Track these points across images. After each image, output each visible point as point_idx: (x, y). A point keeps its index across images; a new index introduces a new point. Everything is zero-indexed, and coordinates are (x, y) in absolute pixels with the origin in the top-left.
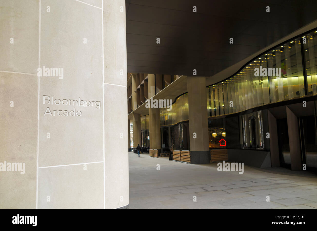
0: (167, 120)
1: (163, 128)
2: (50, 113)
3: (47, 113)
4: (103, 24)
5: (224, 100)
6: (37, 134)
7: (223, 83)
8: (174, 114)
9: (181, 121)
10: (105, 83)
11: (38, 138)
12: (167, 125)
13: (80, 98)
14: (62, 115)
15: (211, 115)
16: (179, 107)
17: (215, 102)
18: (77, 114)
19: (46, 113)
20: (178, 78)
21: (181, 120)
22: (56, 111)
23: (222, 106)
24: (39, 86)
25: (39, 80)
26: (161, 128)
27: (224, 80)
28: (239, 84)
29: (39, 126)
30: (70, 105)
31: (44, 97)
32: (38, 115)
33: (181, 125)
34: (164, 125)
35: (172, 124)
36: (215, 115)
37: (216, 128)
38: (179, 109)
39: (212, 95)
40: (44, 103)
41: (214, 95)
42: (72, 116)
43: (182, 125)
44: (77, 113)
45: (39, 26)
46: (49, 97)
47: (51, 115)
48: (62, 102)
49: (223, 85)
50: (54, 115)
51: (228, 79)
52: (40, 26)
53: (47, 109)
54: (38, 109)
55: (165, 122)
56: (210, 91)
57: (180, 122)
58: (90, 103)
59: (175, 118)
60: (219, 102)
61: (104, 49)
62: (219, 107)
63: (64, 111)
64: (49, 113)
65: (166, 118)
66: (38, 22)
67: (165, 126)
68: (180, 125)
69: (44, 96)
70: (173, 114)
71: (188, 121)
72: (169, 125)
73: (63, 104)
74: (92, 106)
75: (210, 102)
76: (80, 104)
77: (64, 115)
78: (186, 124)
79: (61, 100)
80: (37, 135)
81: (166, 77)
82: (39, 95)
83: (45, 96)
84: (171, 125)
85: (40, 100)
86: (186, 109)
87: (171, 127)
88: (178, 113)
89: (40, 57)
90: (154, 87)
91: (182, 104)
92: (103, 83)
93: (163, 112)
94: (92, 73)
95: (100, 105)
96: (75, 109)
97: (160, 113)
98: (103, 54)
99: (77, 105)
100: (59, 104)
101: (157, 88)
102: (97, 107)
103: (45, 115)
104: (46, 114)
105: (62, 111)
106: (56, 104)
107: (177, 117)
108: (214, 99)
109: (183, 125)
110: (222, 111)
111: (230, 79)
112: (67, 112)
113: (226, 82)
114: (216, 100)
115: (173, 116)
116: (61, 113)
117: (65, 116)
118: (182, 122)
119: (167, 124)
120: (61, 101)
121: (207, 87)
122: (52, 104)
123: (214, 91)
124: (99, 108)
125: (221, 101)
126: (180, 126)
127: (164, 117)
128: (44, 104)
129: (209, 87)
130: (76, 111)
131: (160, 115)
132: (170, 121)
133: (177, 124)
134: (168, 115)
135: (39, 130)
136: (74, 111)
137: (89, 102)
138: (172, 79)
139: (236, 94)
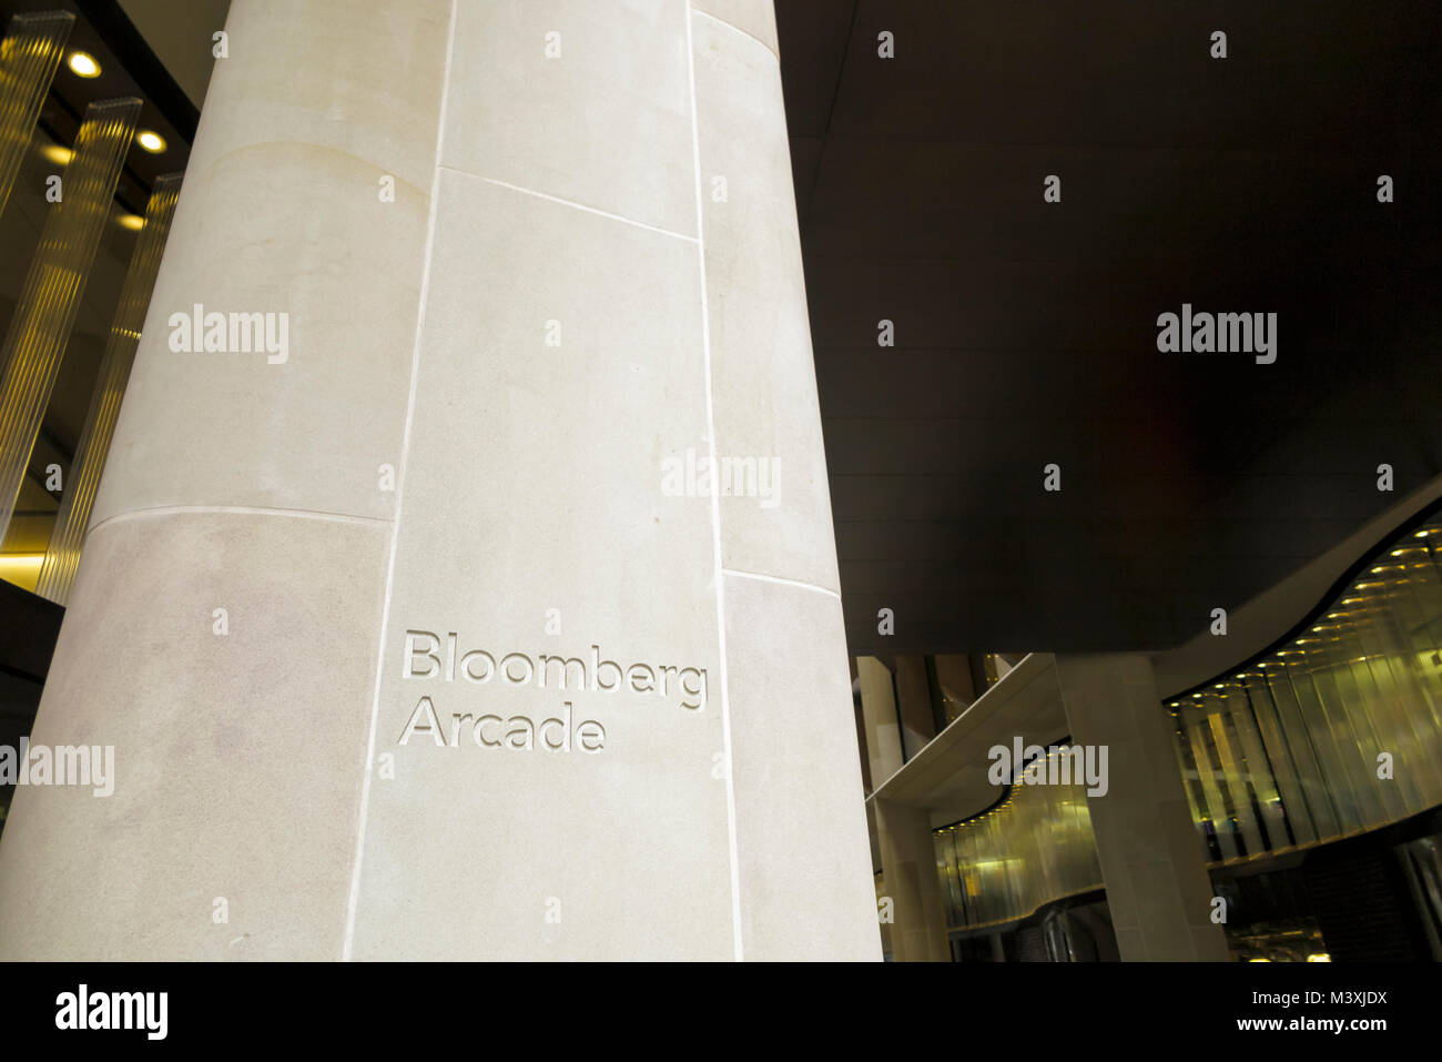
0: (975, 894)
1: (961, 942)
2: (431, 732)
3: (420, 733)
4: (705, 301)
5: (1271, 770)
6: (352, 860)
7: (1242, 681)
8: (1010, 862)
9: (1057, 898)
10: (726, 572)
11: (355, 885)
12: (981, 926)
13: (597, 647)
14: (496, 747)
15: (1216, 854)
16: (1033, 821)
17: (1223, 786)
18: (579, 738)
19: (411, 730)
20: (1004, 670)
21: (1053, 895)
22: (468, 720)
23: (1266, 804)
24: (390, 580)
25: (394, 548)
26: (951, 944)
27: (1248, 665)
28: (1340, 678)
29: (364, 805)
30: (542, 684)
31: (410, 638)
32: (366, 744)
33: (1059, 918)
34: (967, 924)
35: (1010, 920)
36: (1242, 851)
37: (1264, 932)
38: (1037, 834)
39: (1201, 750)
40: (407, 674)
41: (1211, 746)
42: (549, 749)
43: (1062, 919)
44: (580, 732)
45: (417, 311)
46: (436, 643)
47: (440, 743)
48: (504, 667)
49: (1247, 691)
50: (454, 744)
51: (1268, 653)
52: (422, 307)
53: (420, 709)
54: (372, 704)
55: (965, 910)
56: (1182, 727)
57: (1048, 901)
58: (650, 680)
59: (1018, 887)
60: (1249, 785)
61: (714, 406)
62: (1256, 807)
63: (512, 723)
64: (429, 728)
65: (972, 889)
66: (417, 293)
67: (971, 927)
68: (1054, 919)
69: (409, 632)
70: (1005, 866)
71: (1100, 895)
72: (992, 924)
73: (507, 680)
74: (663, 693)
75: (1197, 785)
76: (595, 680)
77: (509, 745)
78: (1083, 913)
79: (498, 657)
80: (352, 867)
81: (949, 668)
82: (384, 628)
83: (417, 636)
84: (1001, 922)
85: (385, 655)
86: (1071, 833)
87: (1002, 937)
88: (1030, 855)
89: (407, 440)
90: (894, 728)
91: (1046, 806)
92: (719, 573)
93: (949, 855)
94: (657, 520)
95: (703, 692)
96: (567, 710)
97: (940, 864)
98: (711, 428)
99: (581, 686)
100: (487, 679)
101: (910, 732)
102: (691, 700)
103: (404, 742)
104: (411, 736)
105: (498, 722)
106: (467, 676)
107: (1032, 877)
108: (1217, 767)
109: (1071, 918)
110: (1277, 833)
111: (1281, 654)
112: (526, 725)
113: (1262, 670)
114: (1232, 775)
115: (1008, 879)
116: (495, 730)
117: (515, 749)
118: (1059, 904)
119: (979, 922)
120: (498, 665)
121: (1167, 702)
122: (449, 677)
123: (1205, 723)
124: (701, 709)
125: (1259, 778)
126: (1056, 929)
127: (960, 880)
128: (408, 680)
129: (1175, 705)
130: (578, 720)
131: (940, 871)
132: (995, 898)
133: (1031, 913)
134: (976, 870)
135: (361, 835)
136: (566, 721)
137: (645, 672)
138: (978, 681)
139: (1337, 732)
